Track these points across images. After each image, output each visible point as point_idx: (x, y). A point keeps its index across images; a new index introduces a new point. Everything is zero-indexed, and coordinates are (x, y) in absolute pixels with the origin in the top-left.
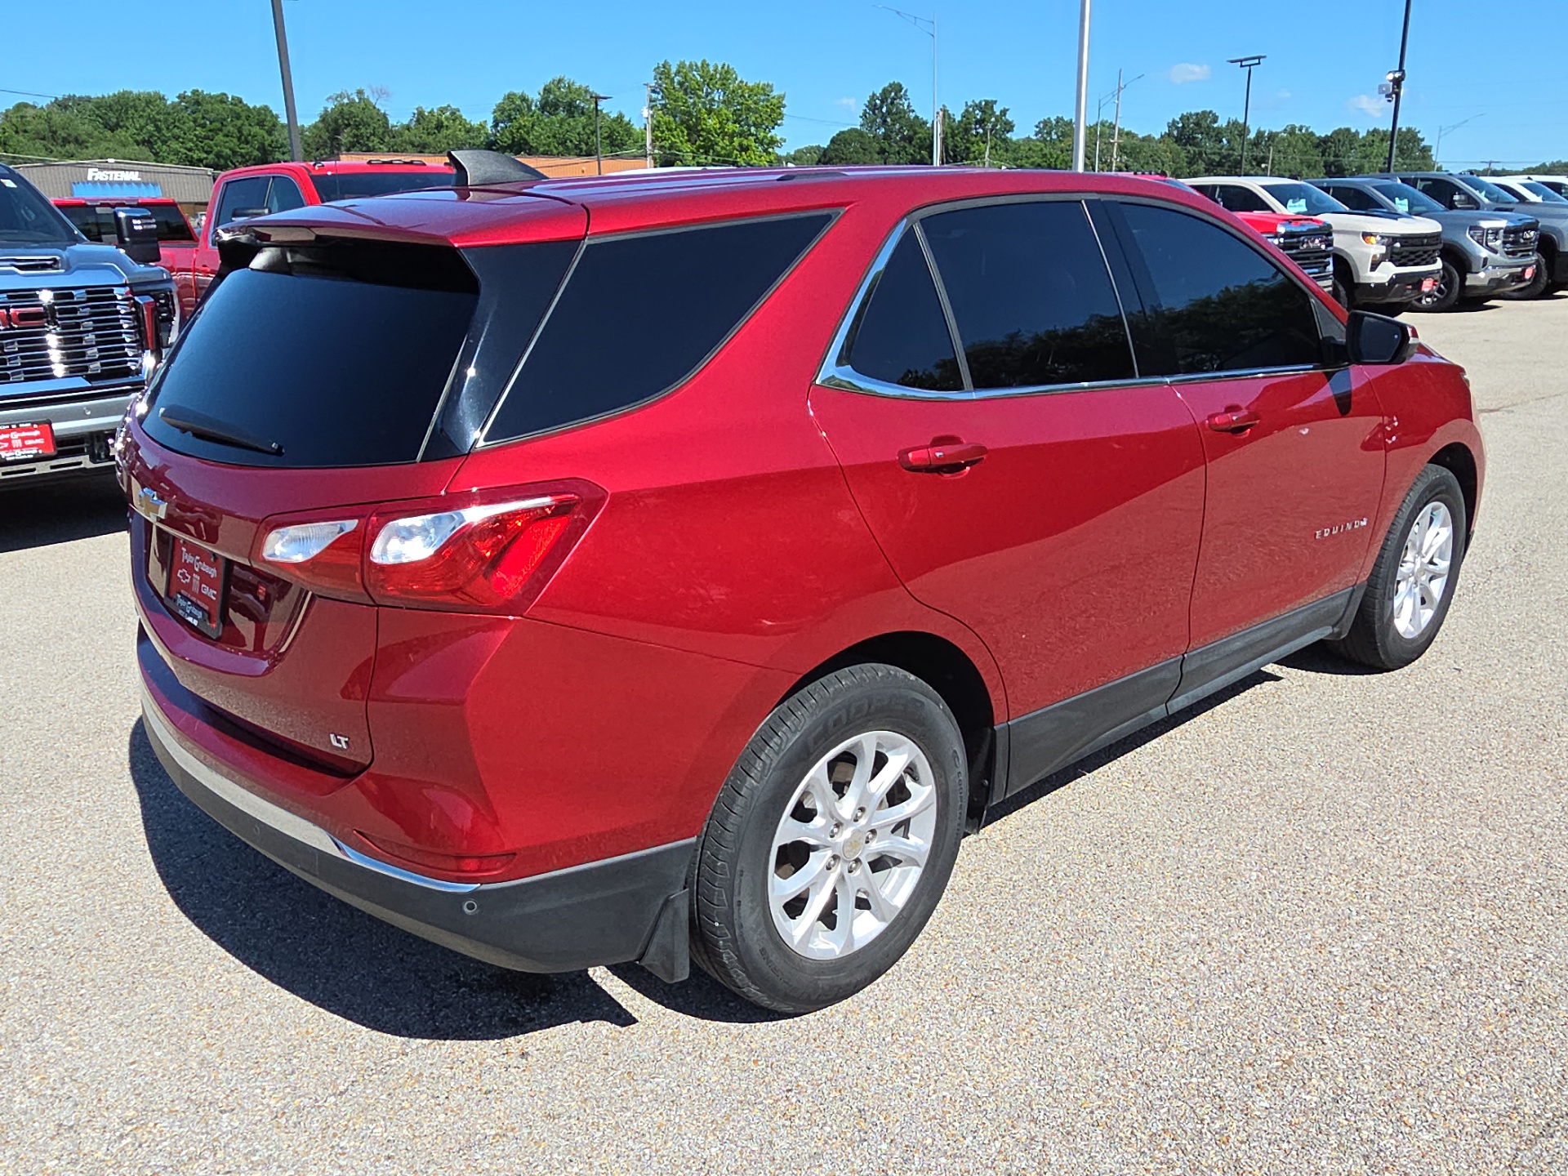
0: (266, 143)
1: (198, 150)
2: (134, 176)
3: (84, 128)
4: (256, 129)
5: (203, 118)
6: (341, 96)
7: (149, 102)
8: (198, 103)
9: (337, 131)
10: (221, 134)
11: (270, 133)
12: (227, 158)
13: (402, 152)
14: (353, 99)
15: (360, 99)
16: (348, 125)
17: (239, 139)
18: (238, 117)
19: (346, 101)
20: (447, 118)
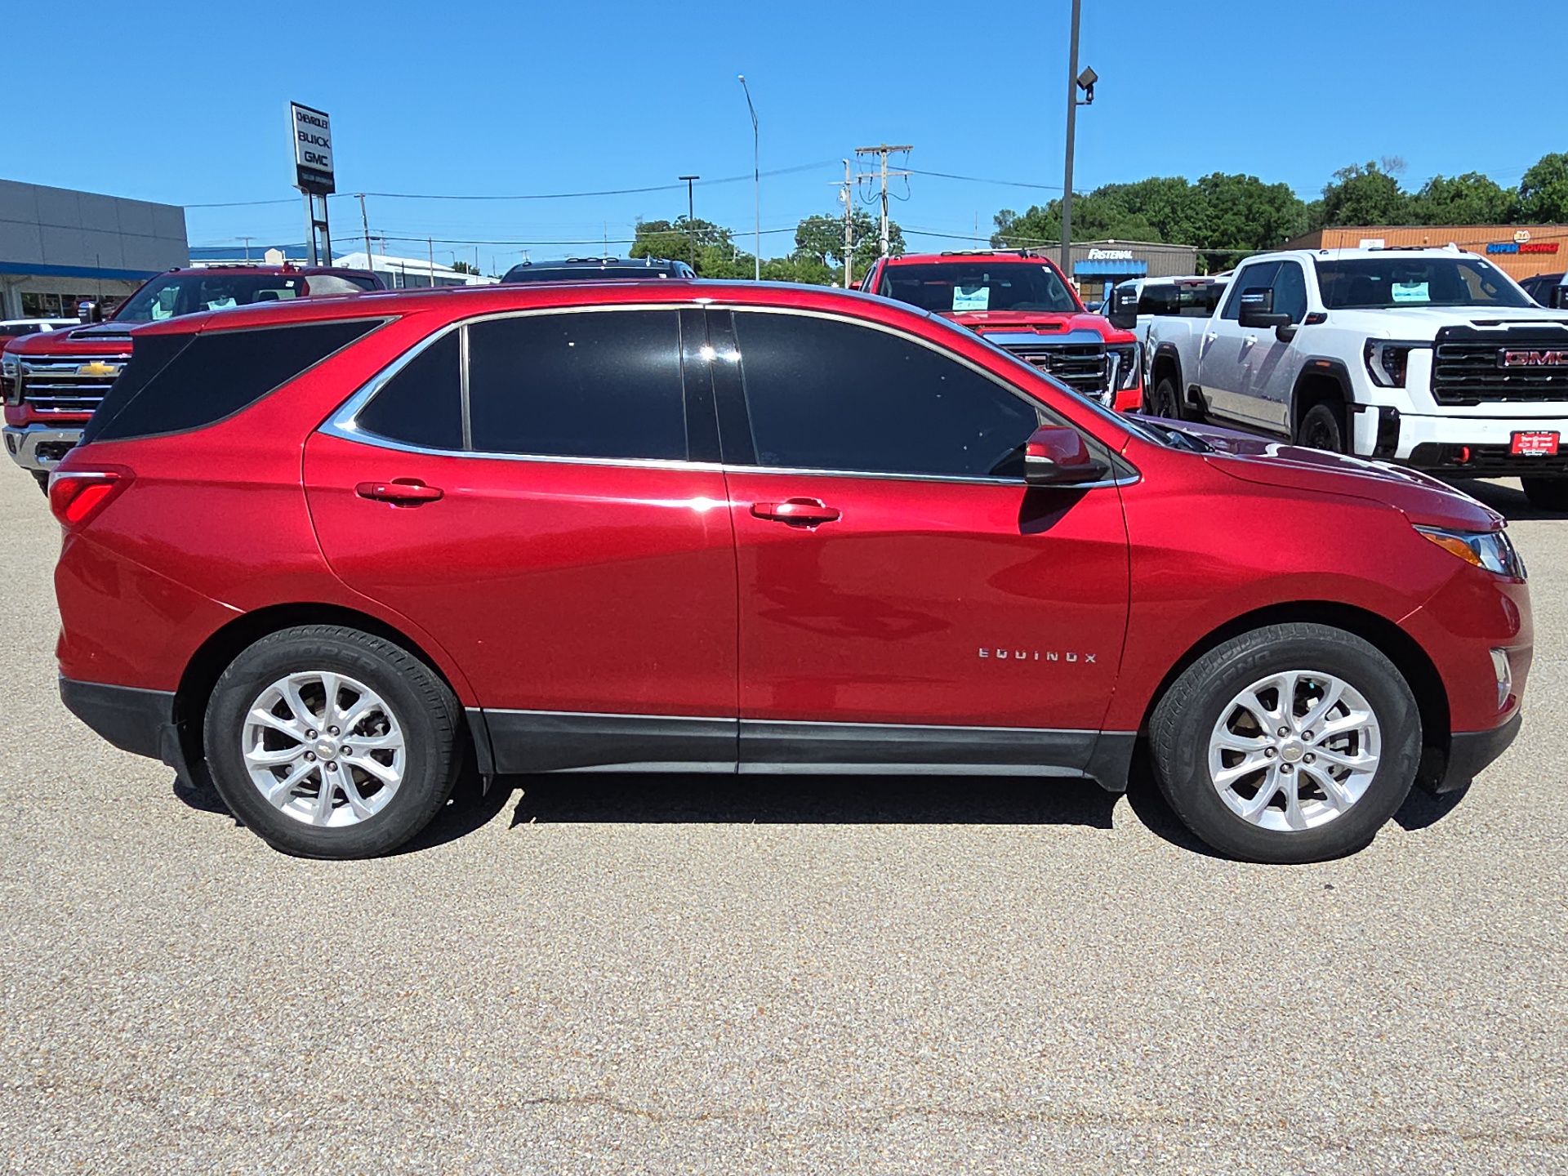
0: (1272, 220)
1: (1206, 228)
2: (1128, 255)
3: (1108, 212)
4: (1267, 207)
5: (1218, 199)
6: (1350, 171)
7: (1171, 187)
8: (1216, 185)
9: (1337, 206)
10: (1231, 213)
11: (1278, 210)
12: (1233, 235)
13: (1403, 224)
14: (1363, 173)
15: (1369, 173)
16: (1348, 200)
17: (1247, 218)
18: (1251, 196)
19: (1354, 175)
20: (1468, 187)
